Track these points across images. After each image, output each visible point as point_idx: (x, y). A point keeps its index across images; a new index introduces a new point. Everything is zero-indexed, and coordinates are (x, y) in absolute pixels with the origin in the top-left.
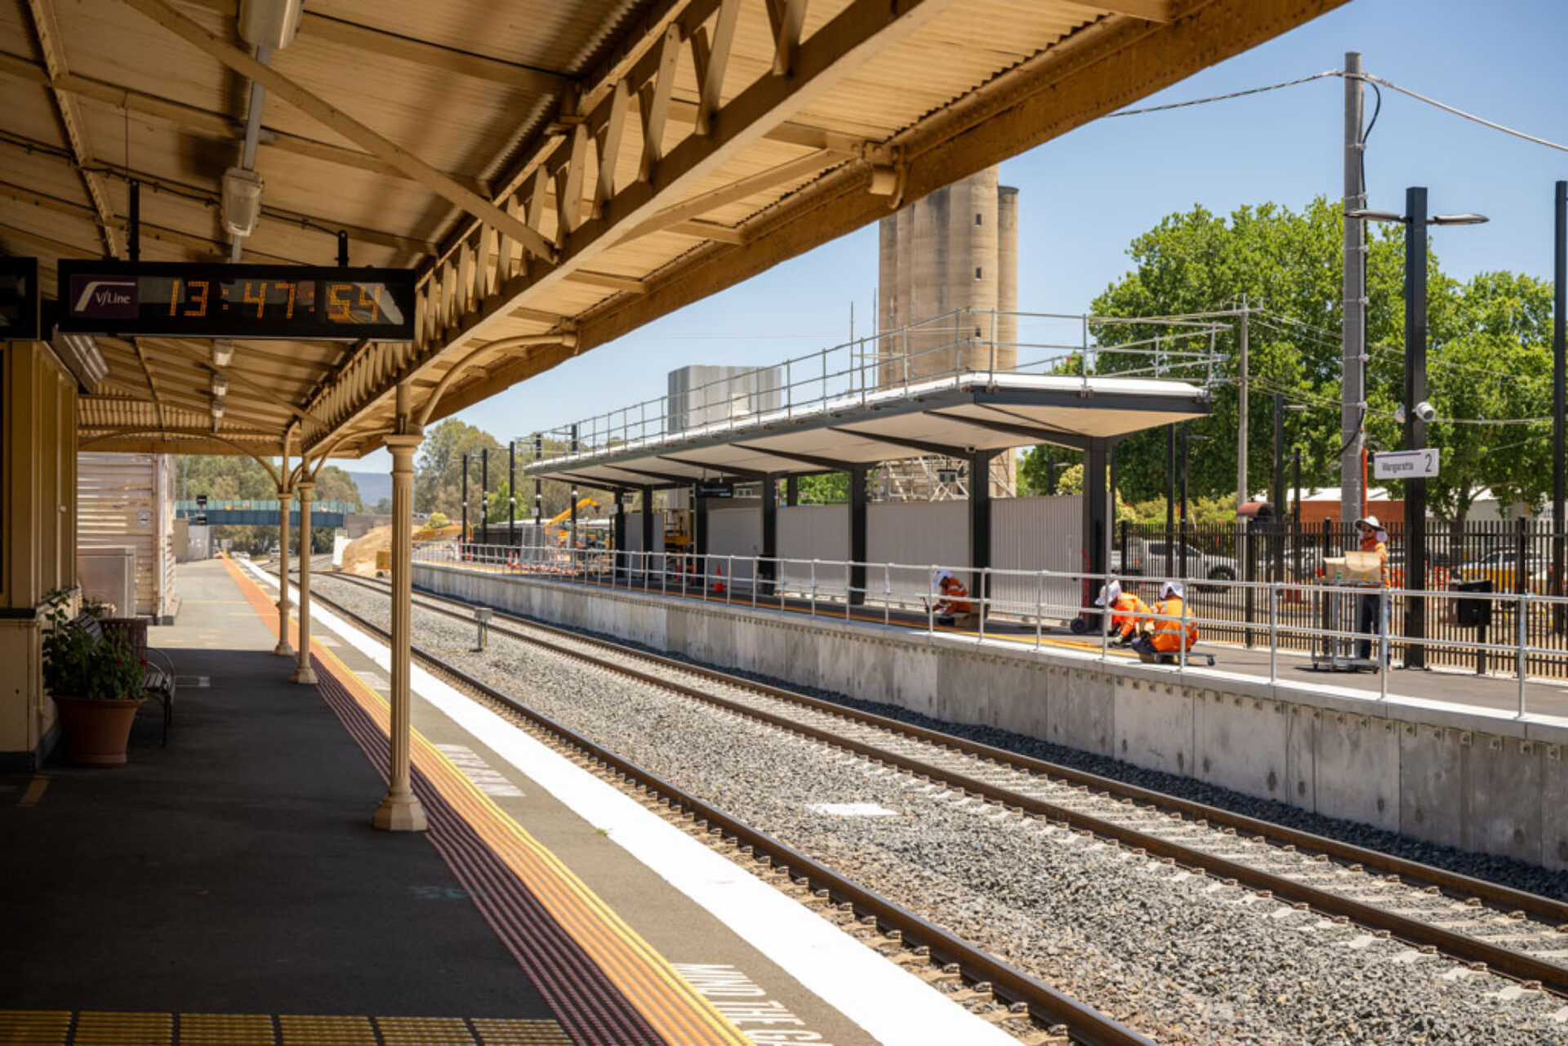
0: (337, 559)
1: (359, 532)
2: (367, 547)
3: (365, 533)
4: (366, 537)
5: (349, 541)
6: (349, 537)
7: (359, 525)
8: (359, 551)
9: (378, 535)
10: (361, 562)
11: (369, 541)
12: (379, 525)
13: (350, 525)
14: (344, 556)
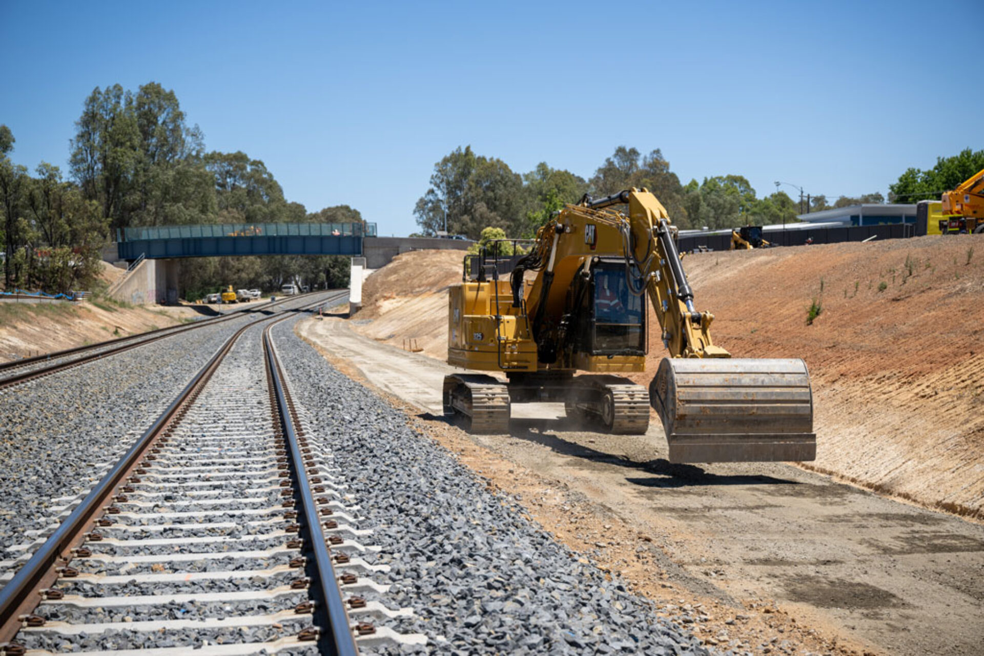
0: (356, 295)
1: (381, 260)
2: (393, 278)
3: (390, 261)
4: (390, 266)
5: (369, 272)
6: (368, 267)
7: (381, 251)
8: (383, 283)
9: (406, 263)
10: (386, 298)
11: (395, 271)
12: (407, 251)
13: (369, 252)
14: (364, 290)
